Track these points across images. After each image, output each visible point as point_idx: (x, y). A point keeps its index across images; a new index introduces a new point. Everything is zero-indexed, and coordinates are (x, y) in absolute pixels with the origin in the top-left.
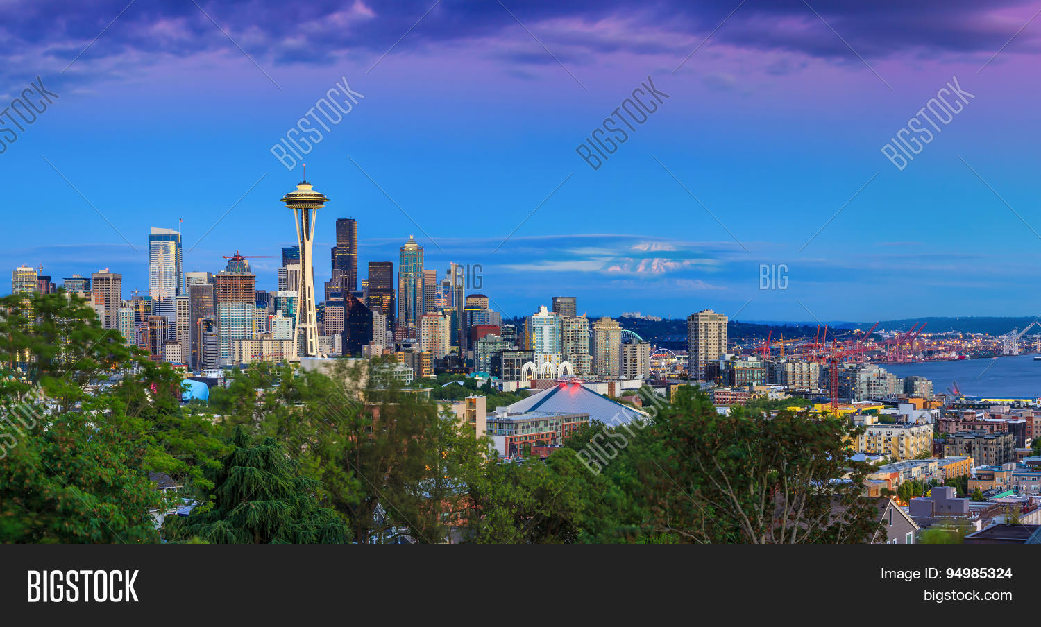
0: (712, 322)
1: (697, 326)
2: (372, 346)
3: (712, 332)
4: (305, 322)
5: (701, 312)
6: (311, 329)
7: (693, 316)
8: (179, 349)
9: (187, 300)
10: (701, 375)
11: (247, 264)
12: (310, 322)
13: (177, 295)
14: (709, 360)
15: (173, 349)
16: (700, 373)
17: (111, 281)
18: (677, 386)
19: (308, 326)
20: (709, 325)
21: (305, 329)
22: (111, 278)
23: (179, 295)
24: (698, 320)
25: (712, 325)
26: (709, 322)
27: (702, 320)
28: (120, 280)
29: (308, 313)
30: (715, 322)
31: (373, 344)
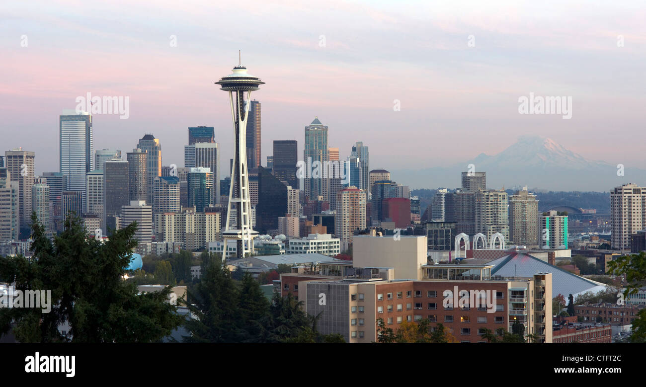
0: (636, 195)
1: (620, 199)
2: (288, 218)
3: (636, 205)
4: (239, 196)
5: (624, 186)
6: (244, 203)
7: (616, 190)
8: (97, 221)
9: (102, 176)
10: (625, 245)
11: (158, 143)
12: (244, 197)
13: (87, 171)
14: (633, 231)
15: (92, 221)
16: (624, 243)
17: (24, 158)
18: (611, 256)
19: (242, 201)
20: (632, 198)
21: (239, 203)
22: (25, 156)
23: (90, 171)
24: (621, 193)
25: (636, 198)
26: (632, 195)
27: (625, 193)
28: (34, 157)
29: (242, 188)
30: (639, 195)
31: (290, 216)
